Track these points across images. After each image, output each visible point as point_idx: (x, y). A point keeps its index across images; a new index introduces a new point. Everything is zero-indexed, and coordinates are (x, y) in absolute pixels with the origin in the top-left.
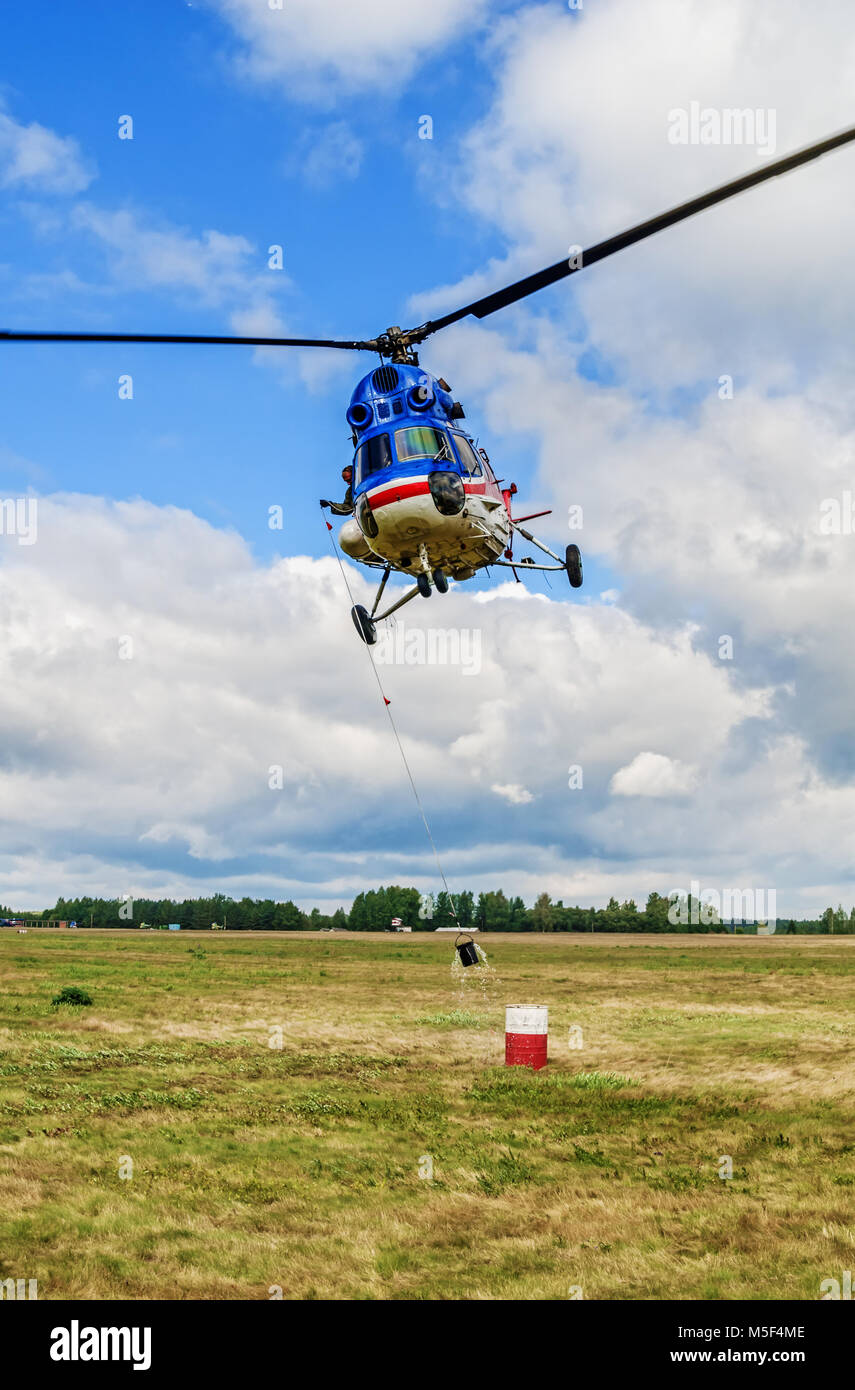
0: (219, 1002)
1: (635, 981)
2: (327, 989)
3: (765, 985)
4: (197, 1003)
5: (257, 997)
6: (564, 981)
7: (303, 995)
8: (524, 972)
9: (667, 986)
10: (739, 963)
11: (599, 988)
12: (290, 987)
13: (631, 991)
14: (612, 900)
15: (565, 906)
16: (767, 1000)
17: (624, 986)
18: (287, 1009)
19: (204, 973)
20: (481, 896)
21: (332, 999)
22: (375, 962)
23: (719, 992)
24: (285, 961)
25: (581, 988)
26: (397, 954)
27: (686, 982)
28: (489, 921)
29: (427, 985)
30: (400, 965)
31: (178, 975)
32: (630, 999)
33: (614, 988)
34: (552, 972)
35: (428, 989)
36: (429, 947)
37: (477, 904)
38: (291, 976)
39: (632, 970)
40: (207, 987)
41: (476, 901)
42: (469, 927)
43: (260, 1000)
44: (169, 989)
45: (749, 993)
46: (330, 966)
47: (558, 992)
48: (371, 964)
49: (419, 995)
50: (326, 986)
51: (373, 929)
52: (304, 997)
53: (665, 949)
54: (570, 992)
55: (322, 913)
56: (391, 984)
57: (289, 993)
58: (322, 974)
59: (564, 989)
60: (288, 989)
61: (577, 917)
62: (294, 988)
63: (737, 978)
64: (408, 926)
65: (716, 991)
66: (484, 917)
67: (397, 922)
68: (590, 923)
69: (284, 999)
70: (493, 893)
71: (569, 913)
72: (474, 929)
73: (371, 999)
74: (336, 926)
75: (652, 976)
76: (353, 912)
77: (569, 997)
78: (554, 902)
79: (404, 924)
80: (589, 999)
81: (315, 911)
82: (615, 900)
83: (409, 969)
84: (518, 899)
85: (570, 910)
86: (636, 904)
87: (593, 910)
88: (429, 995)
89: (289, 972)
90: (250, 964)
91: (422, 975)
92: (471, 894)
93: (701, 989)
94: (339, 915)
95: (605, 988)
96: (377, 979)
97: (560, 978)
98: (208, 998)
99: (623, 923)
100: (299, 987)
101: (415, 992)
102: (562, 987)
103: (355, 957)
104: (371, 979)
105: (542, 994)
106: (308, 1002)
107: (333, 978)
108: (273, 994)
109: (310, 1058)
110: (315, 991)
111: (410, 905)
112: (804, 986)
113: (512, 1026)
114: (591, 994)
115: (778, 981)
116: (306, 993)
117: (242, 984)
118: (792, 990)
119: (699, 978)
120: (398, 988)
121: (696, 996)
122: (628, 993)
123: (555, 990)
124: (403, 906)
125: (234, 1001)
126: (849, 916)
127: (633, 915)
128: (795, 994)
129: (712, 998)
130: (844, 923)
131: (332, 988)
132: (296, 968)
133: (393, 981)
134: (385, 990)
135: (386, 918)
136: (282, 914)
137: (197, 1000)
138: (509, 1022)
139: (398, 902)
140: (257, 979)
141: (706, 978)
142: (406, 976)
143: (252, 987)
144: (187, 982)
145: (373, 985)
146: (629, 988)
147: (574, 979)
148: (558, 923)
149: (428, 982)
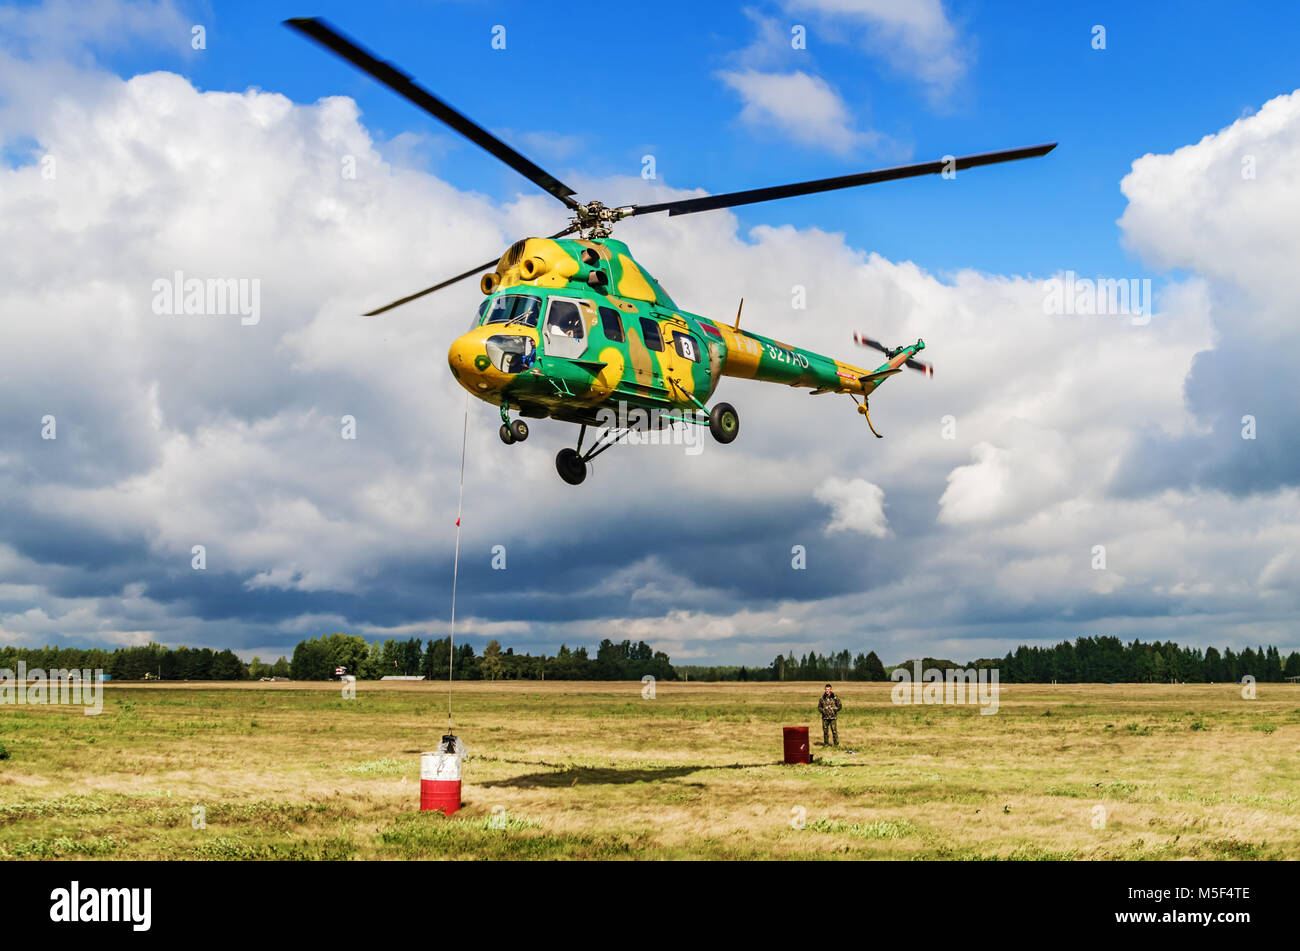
0: (143, 753)
1: (570, 729)
2: (256, 739)
3: (696, 731)
4: (119, 755)
5: (182, 749)
6: (498, 729)
7: (230, 746)
9: (600, 734)
10: (678, 710)
11: (532, 736)
12: (216, 739)
13: (563, 738)
14: (563, 648)
15: (515, 653)
16: (693, 746)
17: (557, 735)
18: (213, 760)
19: (130, 724)
20: (430, 643)
21: (260, 749)
22: (313, 712)
23: (650, 739)
24: (215, 712)
25: (514, 736)
26: (334, 702)
27: (621, 730)
28: (435, 670)
29: (359, 734)
30: (337, 714)
31: (101, 728)
33: (547, 736)
34: (488, 721)
35: (359, 738)
36: (371, 695)
37: (424, 652)
38: (221, 727)
39: (570, 719)
40: (132, 739)
41: (424, 649)
42: (416, 675)
43: (185, 752)
44: (92, 742)
45: (678, 739)
46: (263, 718)
47: (491, 741)
48: (307, 714)
49: (349, 744)
50: (255, 736)
51: (316, 679)
52: (230, 748)
53: (613, 696)
54: (502, 741)
55: (263, 662)
56: (322, 734)
57: (215, 744)
58: (254, 725)
59: (497, 737)
60: (216, 741)
61: (527, 664)
62: (222, 739)
63: (671, 725)
64: (352, 674)
65: (647, 739)
66: (432, 665)
68: (541, 671)
69: (211, 749)
70: (441, 640)
71: (519, 661)
72: (421, 678)
73: (299, 749)
74: (277, 675)
75: (588, 724)
76: (296, 660)
78: (504, 650)
79: (348, 672)
80: (518, 748)
81: (256, 660)
82: (567, 647)
83: (343, 720)
84: (468, 646)
85: (520, 657)
86: (586, 651)
88: (358, 744)
89: (219, 723)
90: (179, 715)
91: (357, 725)
92: (419, 642)
93: (633, 736)
94: (281, 663)
95: (538, 736)
96: (309, 729)
97: (495, 727)
98: (132, 750)
99: (573, 670)
100: (228, 738)
101: (346, 741)
102: (495, 735)
103: (293, 706)
104: (303, 728)
105: (474, 742)
106: (234, 752)
107: (263, 728)
108: (199, 745)
109: (228, 807)
110: (243, 741)
111: (355, 653)
112: (736, 733)
113: (426, 772)
114: (523, 742)
115: (712, 728)
116: (234, 744)
117: (167, 735)
118: (722, 736)
119: (634, 725)
120: (328, 737)
121: (626, 743)
122: (559, 741)
123: (488, 738)
124: (347, 654)
125: (159, 752)
126: (800, 662)
127: (583, 662)
128: (725, 740)
129: (641, 745)
130: (793, 669)
131: (261, 738)
132: (227, 718)
133: (325, 731)
134: (314, 740)
135: (330, 667)
136: (220, 662)
137: (119, 752)
138: (424, 769)
139: (342, 650)
140: (185, 731)
141: (641, 725)
142: (340, 726)
143: (178, 738)
144: (110, 734)
145: (304, 735)
146: (563, 735)
147: (508, 727)
148: (507, 670)
149: (360, 731)
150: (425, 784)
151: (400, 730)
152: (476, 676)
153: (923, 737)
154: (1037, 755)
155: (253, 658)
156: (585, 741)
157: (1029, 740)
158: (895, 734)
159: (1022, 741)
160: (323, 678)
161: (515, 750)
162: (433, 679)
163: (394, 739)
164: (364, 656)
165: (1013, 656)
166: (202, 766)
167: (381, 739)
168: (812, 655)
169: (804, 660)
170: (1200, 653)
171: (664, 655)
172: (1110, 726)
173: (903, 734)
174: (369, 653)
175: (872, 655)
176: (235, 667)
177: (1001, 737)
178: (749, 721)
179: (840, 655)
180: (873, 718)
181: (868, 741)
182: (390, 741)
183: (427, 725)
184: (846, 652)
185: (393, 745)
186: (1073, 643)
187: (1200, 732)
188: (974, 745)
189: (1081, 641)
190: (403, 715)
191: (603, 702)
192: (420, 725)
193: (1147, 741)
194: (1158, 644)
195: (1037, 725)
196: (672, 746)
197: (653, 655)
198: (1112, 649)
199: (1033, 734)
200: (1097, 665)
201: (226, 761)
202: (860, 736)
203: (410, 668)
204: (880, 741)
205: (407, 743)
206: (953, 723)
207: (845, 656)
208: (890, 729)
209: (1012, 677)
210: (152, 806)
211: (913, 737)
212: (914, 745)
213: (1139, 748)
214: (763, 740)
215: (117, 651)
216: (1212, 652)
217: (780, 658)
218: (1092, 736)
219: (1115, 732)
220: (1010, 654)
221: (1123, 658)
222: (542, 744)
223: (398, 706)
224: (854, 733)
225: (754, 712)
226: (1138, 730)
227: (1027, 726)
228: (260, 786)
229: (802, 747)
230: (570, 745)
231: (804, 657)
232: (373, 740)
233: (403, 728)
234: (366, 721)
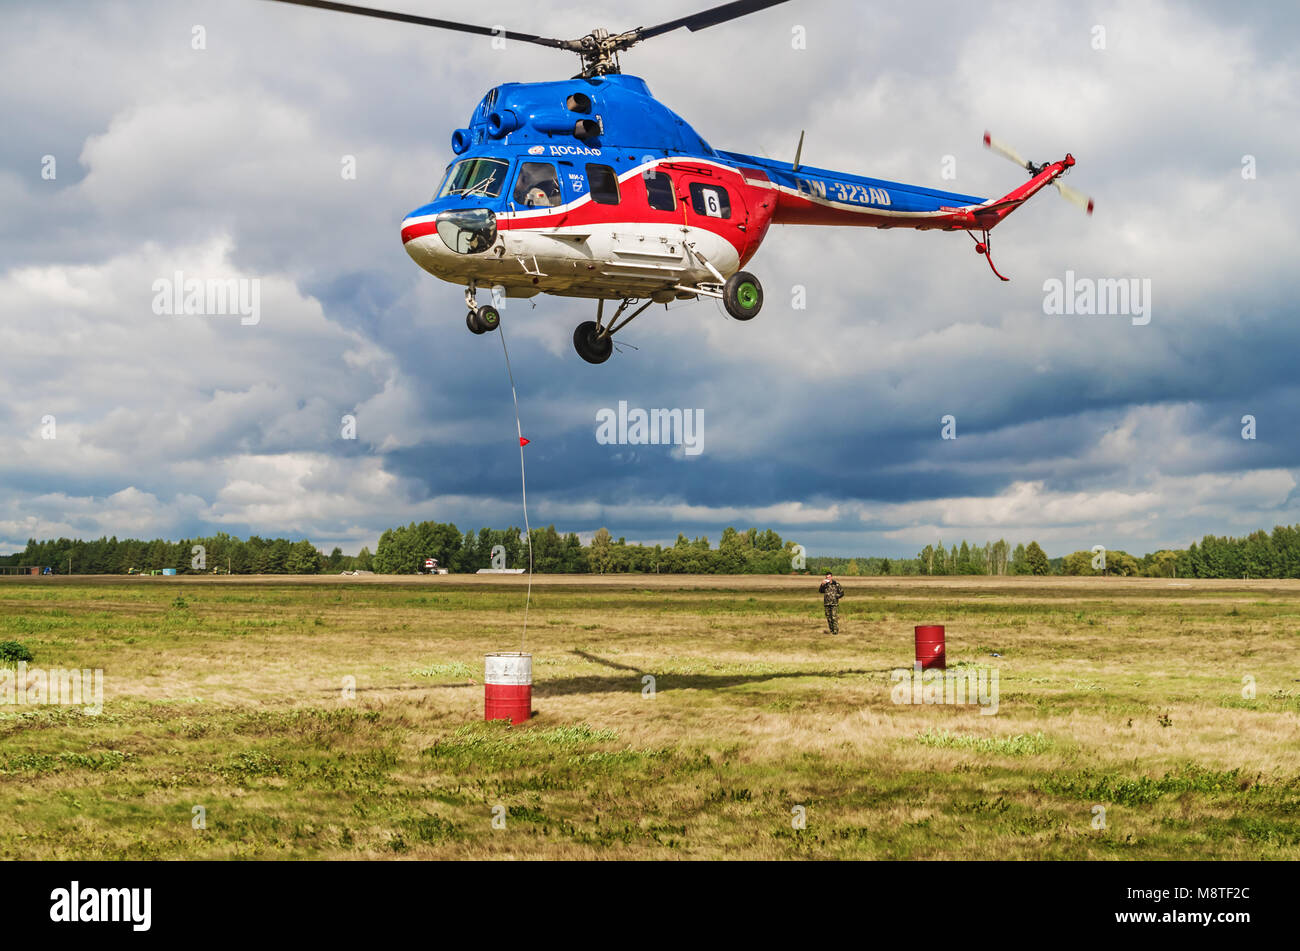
0: (186, 655)
1: (675, 628)
2: (316, 639)
4: (158, 657)
5: (231, 650)
6: (594, 627)
7: (285, 646)
8: (552, 618)
9: (710, 633)
11: (630, 635)
13: (666, 638)
14: (682, 538)
15: (627, 545)
16: (814, 648)
17: (660, 634)
18: (262, 662)
19: (180, 623)
21: (318, 651)
23: (766, 640)
24: (280, 609)
25: (611, 636)
26: (416, 597)
27: (734, 629)
28: (540, 561)
29: (435, 633)
30: (415, 611)
31: (146, 627)
32: (661, 647)
33: (649, 635)
34: (585, 619)
35: (434, 638)
36: (461, 590)
37: (527, 543)
38: (281, 625)
39: (678, 616)
40: (177, 639)
41: (527, 539)
42: (515, 568)
43: (232, 653)
44: (131, 642)
45: (798, 640)
46: (331, 615)
48: (380, 611)
49: (421, 644)
50: (316, 636)
51: (404, 572)
52: (285, 649)
53: (733, 591)
54: (596, 640)
55: (345, 553)
56: (394, 633)
57: (269, 645)
58: (318, 623)
59: (590, 636)
60: (271, 640)
61: (640, 555)
62: (278, 638)
63: (793, 624)
64: (444, 567)
65: (762, 638)
67: (430, 563)
69: (263, 650)
71: (628, 552)
72: (521, 571)
73: (363, 650)
74: (360, 568)
75: (697, 622)
76: (380, 551)
80: (614, 648)
81: (337, 552)
82: (686, 537)
83: (421, 618)
84: (573, 538)
85: (631, 549)
86: (708, 542)
87: (658, 549)
88: (431, 644)
89: (280, 621)
90: (236, 613)
91: (434, 622)
92: (521, 532)
93: (746, 635)
94: (364, 555)
95: (637, 635)
96: (379, 628)
97: (591, 625)
98: (174, 651)
99: (693, 562)
100: (285, 638)
101: (418, 641)
104: (373, 627)
105: (564, 642)
106: (288, 654)
107: (328, 626)
108: (251, 646)
109: (266, 715)
110: (301, 641)
111: (447, 543)
112: (866, 632)
113: (490, 676)
114: (620, 642)
116: (290, 644)
117: (219, 634)
118: (849, 636)
119: (750, 623)
120: (399, 637)
121: (738, 644)
122: (662, 641)
123: (581, 637)
124: (438, 544)
125: (203, 654)
126: (950, 554)
127: (701, 553)
128: (851, 641)
129: (753, 646)
130: (940, 563)
131: (323, 638)
132: (291, 616)
133: (397, 629)
134: (383, 639)
135: (419, 560)
137: (160, 653)
138: (488, 672)
139: (433, 539)
140: (239, 630)
141: (757, 624)
142: (415, 624)
143: (229, 638)
144: (154, 634)
145: (372, 634)
146: (667, 635)
147: (606, 625)
148: (618, 563)
149: (436, 630)
150: (490, 689)
151: (481, 629)
152: (583, 569)
153: (1083, 639)
154: (1216, 660)
155: (333, 549)
156: (691, 642)
157: (1208, 643)
158: (1051, 636)
159: (1198, 644)
160: (412, 571)
162: (534, 572)
163: (473, 639)
164: (458, 546)
165: (1198, 547)
166: (249, 669)
167: (460, 638)
168: (964, 547)
169: (954, 551)
173: (1060, 634)
174: (463, 543)
175: (1034, 547)
176: (313, 559)
177: (1175, 639)
178: (884, 620)
179: (996, 545)
180: (1029, 616)
181: (1018, 642)
182: (467, 641)
183: (514, 623)
184: (1004, 542)
185: (469, 645)
186: (1269, 533)
188: (1142, 648)
189: (1279, 531)
190: (491, 613)
191: (722, 598)
192: (507, 623)
195: (1219, 626)
196: (790, 647)
197: (785, 546)
199: (1212, 636)
201: (277, 664)
202: (1009, 637)
204: (1033, 642)
206: (1120, 623)
207: (1002, 546)
208: (1046, 629)
209: (1195, 571)
210: (179, 715)
211: (1071, 638)
212: (1072, 647)
215: (182, 542)
217: (929, 547)
218: (1284, 639)
220: (1194, 546)
222: (640, 644)
224: (1004, 633)
225: (890, 611)
227: (1206, 627)
228: (309, 691)
229: (936, 650)
230: (673, 645)
231: (955, 548)
232: (450, 639)
233: (485, 627)
234: (447, 618)
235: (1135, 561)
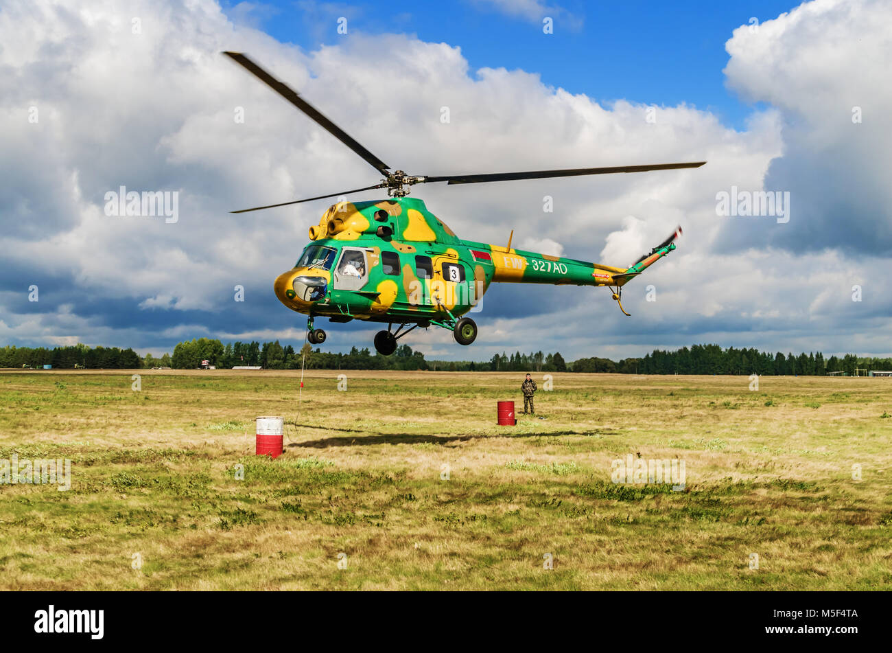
0: (72, 417)
1: (357, 402)
2: (147, 408)
3: (441, 404)
4: (55, 418)
5: (98, 414)
6: (309, 402)
7: (130, 412)
8: (283, 396)
9: (377, 405)
10: (429, 390)
11: (332, 406)
13: (352, 408)
14: (353, 349)
15: (322, 352)
16: (438, 414)
17: (348, 405)
18: (118, 422)
19: (63, 398)
20: (264, 345)
21: (150, 415)
22: (186, 390)
23: (410, 409)
24: (121, 390)
25: (320, 406)
26: (200, 383)
27: (390, 403)
28: (269, 362)
29: (216, 405)
30: (202, 391)
31: (44, 400)
32: (350, 413)
33: (342, 406)
34: (302, 396)
35: (217, 407)
36: (225, 379)
37: (261, 351)
38: (124, 400)
39: (357, 395)
40: (64, 407)
41: (261, 349)
42: (256, 366)
43: (99, 416)
44: (37, 409)
45: (429, 409)
46: (153, 393)
47: (304, 409)
48: (182, 391)
49: (210, 411)
50: (147, 406)
51: (189, 368)
52: (130, 413)
53: (386, 380)
54: (312, 409)
55: (153, 357)
56: (192, 404)
57: (120, 411)
58: (146, 398)
60: (121, 408)
61: (330, 359)
62: (124, 407)
63: (424, 400)
64: (213, 365)
65: (407, 408)
66: (266, 359)
67: (205, 363)
68: (339, 364)
69: (117, 414)
70: (273, 343)
71: (324, 357)
72: (259, 368)
73: (176, 414)
74: (163, 365)
75: (368, 398)
76: (175, 355)
77: (309, 412)
78: (315, 350)
79: (211, 364)
80: (322, 413)
81: (149, 355)
82: (356, 348)
83: (206, 395)
84: (290, 347)
85: (325, 354)
86: (369, 350)
87: (340, 354)
88: (216, 411)
89: (123, 397)
90: (96, 392)
91: (215, 398)
92: (258, 344)
93: (398, 407)
94: (165, 358)
95: (335, 407)
96: (183, 401)
97: (306, 400)
98: (64, 415)
99: (360, 363)
100: (128, 407)
101: (208, 409)
102: (307, 405)
103: (173, 386)
104: (179, 401)
105: (293, 410)
106: (132, 416)
107: (153, 400)
108: (109, 411)
109: (127, 452)
110: (139, 409)
111: (215, 351)
112: (466, 405)
113: (260, 430)
114: (326, 410)
115: (451, 401)
116: (132, 411)
117: (88, 404)
118: (458, 407)
119: (399, 399)
120: (195, 407)
121: (394, 411)
122: (350, 410)
123: (302, 407)
124: (210, 352)
125: (82, 416)
126: (510, 359)
127: (367, 358)
128: (459, 410)
129: (403, 412)
130: (505, 363)
131: (151, 407)
132: (129, 394)
133: (193, 402)
134: (186, 408)
135: (198, 361)
136: (125, 357)
137: (56, 415)
138: (258, 428)
139: (207, 348)
140: (100, 402)
141: (403, 400)
142: (204, 399)
143: (95, 407)
144: (50, 404)
145: (180, 405)
146: (351, 406)
147: (316, 400)
148: (317, 363)
149: (217, 403)
150: (259, 438)
151: (244, 402)
152: (296, 367)
153: (589, 409)
154: (664, 421)
155: (147, 354)
156: (366, 410)
157: (659, 411)
158: (571, 407)
159: (654, 412)
160: (194, 367)
161: (320, 416)
162: (267, 368)
163: (240, 408)
164: (221, 353)
165: (650, 356)
166: (111, 425)
167: (232, 408)
168: (518, 355)
169: (512, 357)
170: (772, 356)
171: (420, 354)
172: (712, 403)
173: (576, 406)
174: (224, 351)
175: (558, 355)
176: (135, 360)
177: (641, 409)
178: (475, 397)
179: (536, 354)
180: (557, 396)
181: (553, 411)
182: (236, 409)
183: (261, 399)
184: (540, 352)
185: (239, 412)
186: (689, 349)
187: (771, 407)
188: (623, 414)
189: (695, 347)
190: (246, 392)
191: (380, 384)
192: (257, 399)
193: (736, 413)
194: (745, 349)
195: (664, 401)
196: (424, 413)
197: (413, 354)
198: (714, 353)
199: (662, 407)
200: (705, 363)
201: (128, 422)
202: (548, 408)
203: (252, 361)
204: (561, 411)
205: (248, 410)
206: (609, 400)
207: (539, 355)
208: (568, 404)
209: (648, 370)
210: (76, 452)
211: (583, 409)
212: (584, 414)
213: (730, 418)
214: (484, 410)
215: (55, 349)
216: (780, 355)
217: (497, 356)
218: (701, 409)
219: (715, 407)
220: (648, 355)
221: (722, 359)
222: (338, 412)
223: (243, 386)
224: (545, 405)
225: (478, 392)
226: (731, 406)
227: (658, 402)
228: (150, 438)
229: (510, 415)
230: (357, 412)
231: (512, 355)
232: (226, 408)
233: (246, 401)
234: (222, 396)
235: (615, 364)
